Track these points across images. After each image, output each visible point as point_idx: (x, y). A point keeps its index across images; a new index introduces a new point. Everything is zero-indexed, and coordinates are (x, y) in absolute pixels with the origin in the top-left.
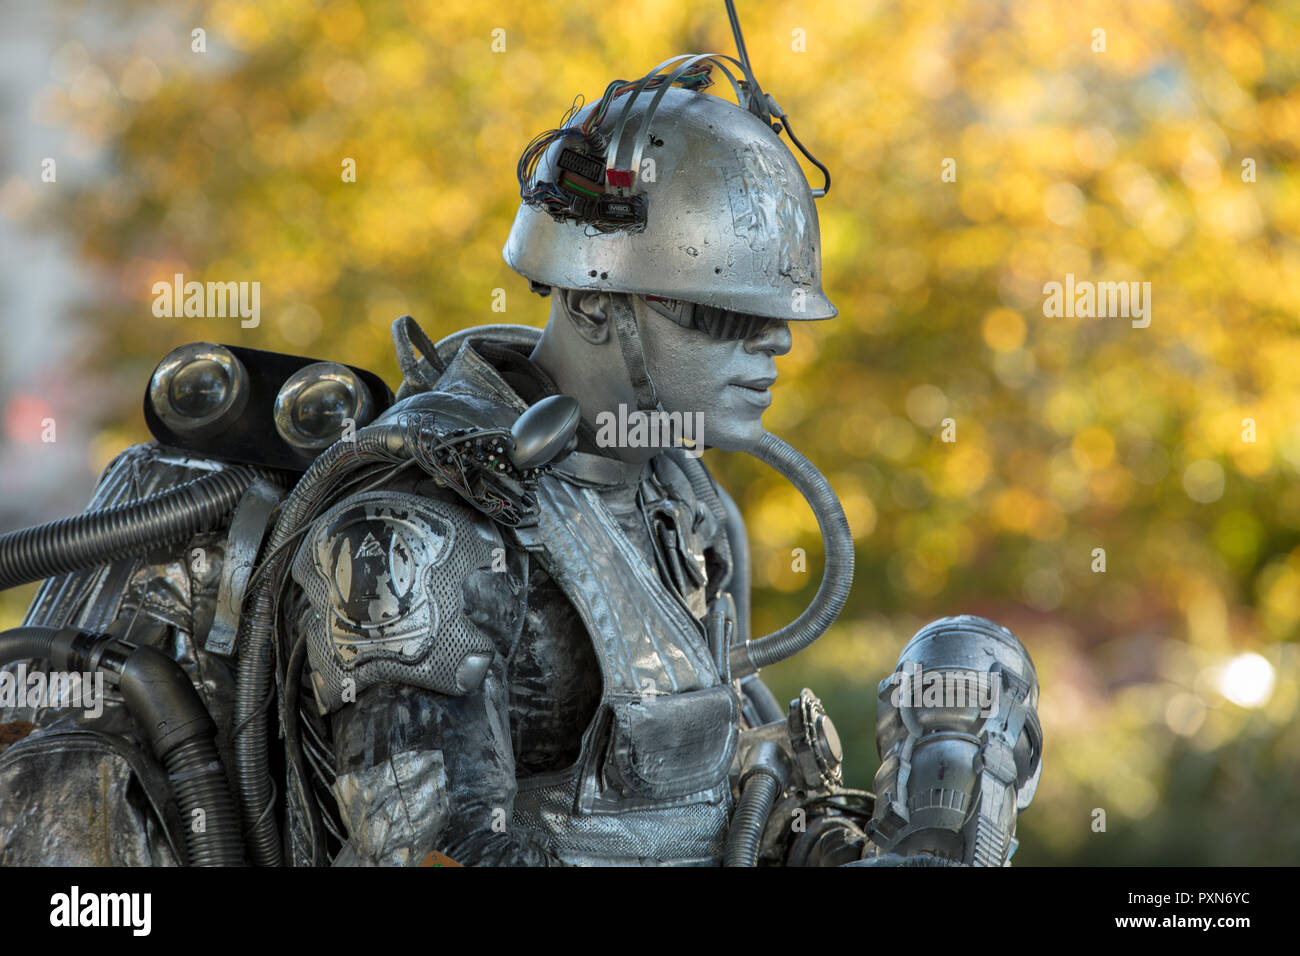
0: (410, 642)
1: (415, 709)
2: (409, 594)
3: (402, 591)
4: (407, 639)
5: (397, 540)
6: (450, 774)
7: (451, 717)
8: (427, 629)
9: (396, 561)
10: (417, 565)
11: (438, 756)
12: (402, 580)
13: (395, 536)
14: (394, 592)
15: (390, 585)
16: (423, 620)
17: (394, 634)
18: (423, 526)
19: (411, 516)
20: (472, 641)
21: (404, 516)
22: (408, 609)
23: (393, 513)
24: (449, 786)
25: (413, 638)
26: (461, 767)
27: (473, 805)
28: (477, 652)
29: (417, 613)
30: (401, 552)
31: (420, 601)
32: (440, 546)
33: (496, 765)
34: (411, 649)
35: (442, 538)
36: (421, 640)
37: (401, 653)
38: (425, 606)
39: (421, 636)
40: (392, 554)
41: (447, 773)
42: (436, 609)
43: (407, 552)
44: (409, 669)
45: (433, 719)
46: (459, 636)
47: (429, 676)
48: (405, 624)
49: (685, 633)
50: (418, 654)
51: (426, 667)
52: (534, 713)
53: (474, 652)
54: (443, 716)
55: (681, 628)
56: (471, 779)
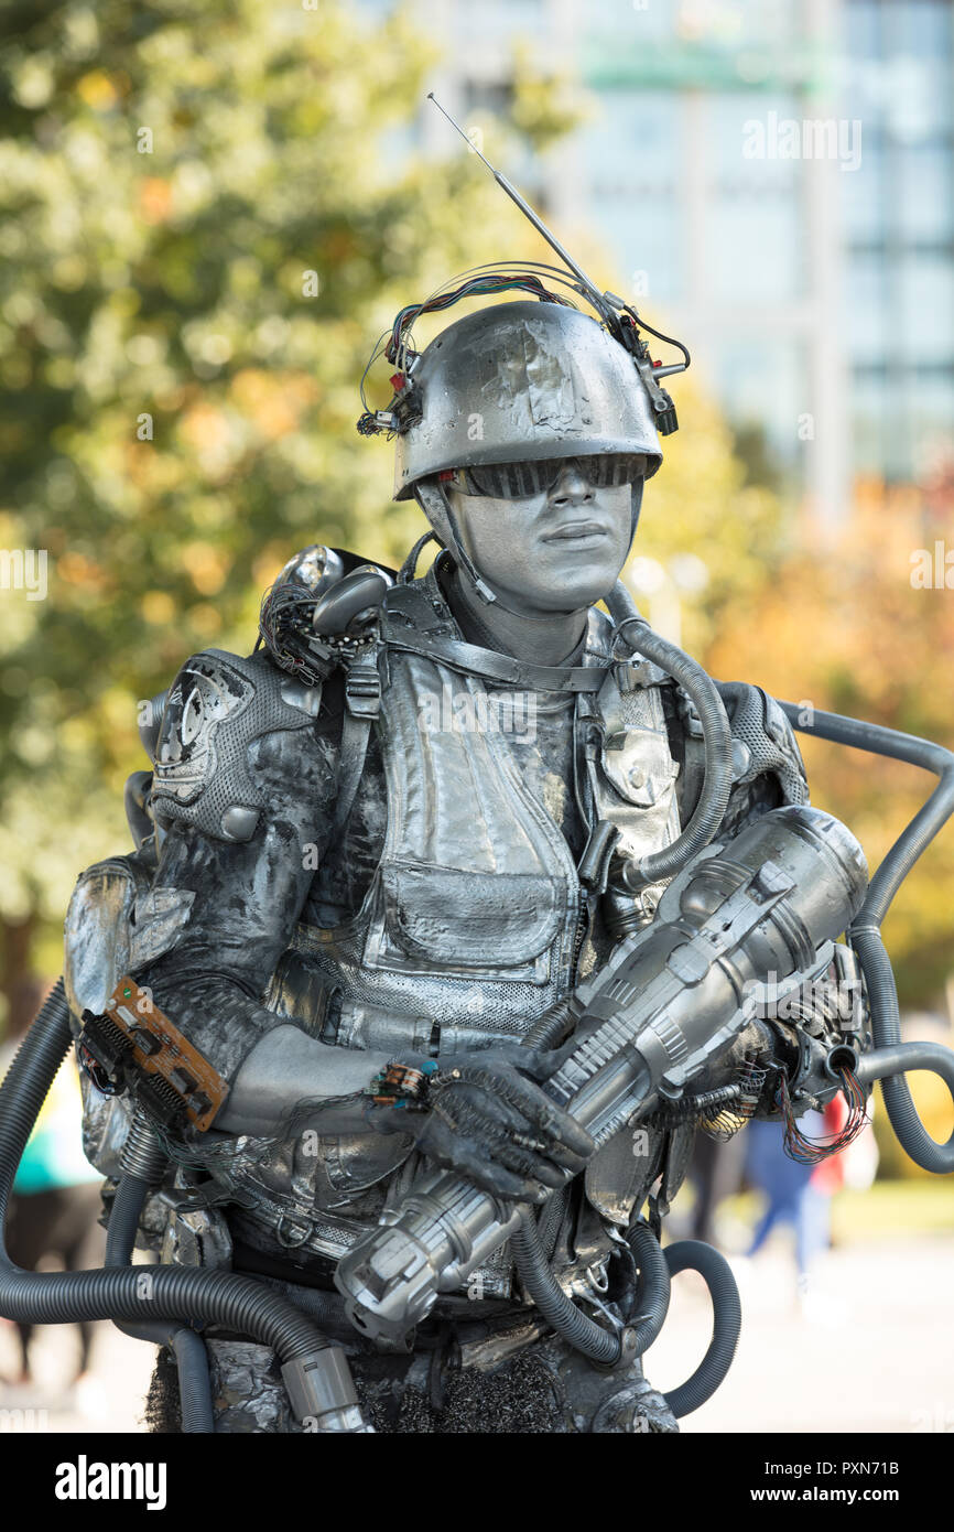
0: (185, 786)
1: (192, 849)
2: (193, 744)
3: (186, 740)
4: (183, 782)
5: (197, 693)
6: (193, 914)
7: (218, 864)
8: (202, 777)
9: (190, 712)
10: (205, 719)
11: (191, 896)
12: (190, 730)
13: (195, 690)
14: (180, 740)
15: (179, 733)
16: (199, 768)
17: (173, 777)
18: (222, 685)
19: (216, 675)
20: (236, 795)
21: (210, 674)
22: (189, 756)
23: (203, 671)
24: (187, 925)
25: (187, 783)
26: (204, 910)
27: (198, 946)
28: (242, 804)
29: (195, 762)
30: (195, 704)
31: (201, 751)
32: (232, 705)
33: (243, 914)
34: (185, 792)
35: (237, 699)
36: (193, 786)
37: (176, 794)
38: (206, 757)
39: (195, 782)
40: (188, 705)
41: (192, 914)
42: (215, 761)
43: (201, 706)
44: (182, 809)
45: (203, 861)
46: (225, 788)
47: (196, 819)
48: (183, 769)
49: (543, 826)
50: (189, 798)
51: (194, 810)
52: (361, 870)
53: (239, 804)
54: (213, 861)
55: (540, 822)
56: (211, 921)
